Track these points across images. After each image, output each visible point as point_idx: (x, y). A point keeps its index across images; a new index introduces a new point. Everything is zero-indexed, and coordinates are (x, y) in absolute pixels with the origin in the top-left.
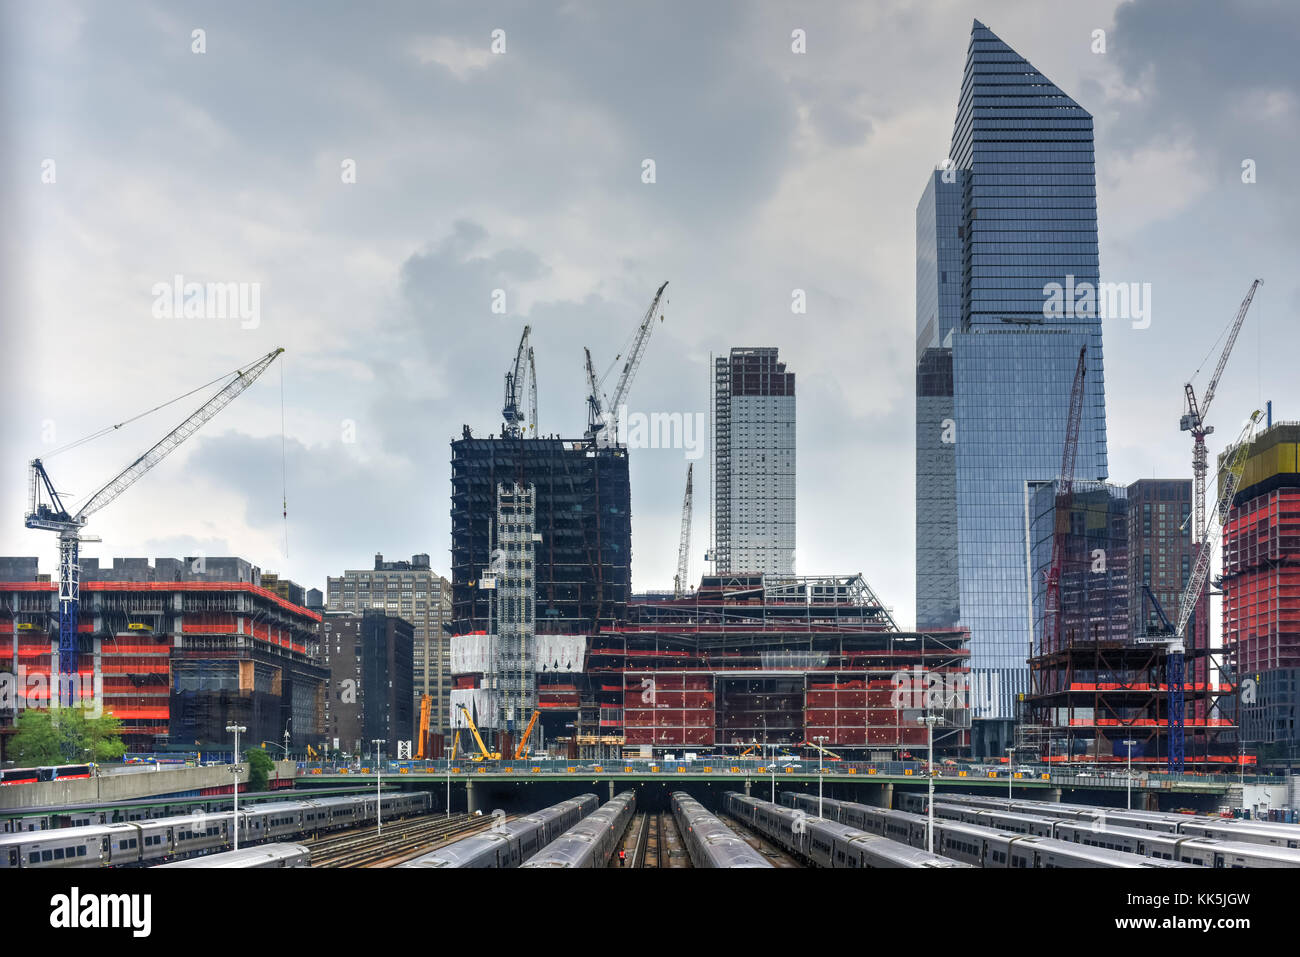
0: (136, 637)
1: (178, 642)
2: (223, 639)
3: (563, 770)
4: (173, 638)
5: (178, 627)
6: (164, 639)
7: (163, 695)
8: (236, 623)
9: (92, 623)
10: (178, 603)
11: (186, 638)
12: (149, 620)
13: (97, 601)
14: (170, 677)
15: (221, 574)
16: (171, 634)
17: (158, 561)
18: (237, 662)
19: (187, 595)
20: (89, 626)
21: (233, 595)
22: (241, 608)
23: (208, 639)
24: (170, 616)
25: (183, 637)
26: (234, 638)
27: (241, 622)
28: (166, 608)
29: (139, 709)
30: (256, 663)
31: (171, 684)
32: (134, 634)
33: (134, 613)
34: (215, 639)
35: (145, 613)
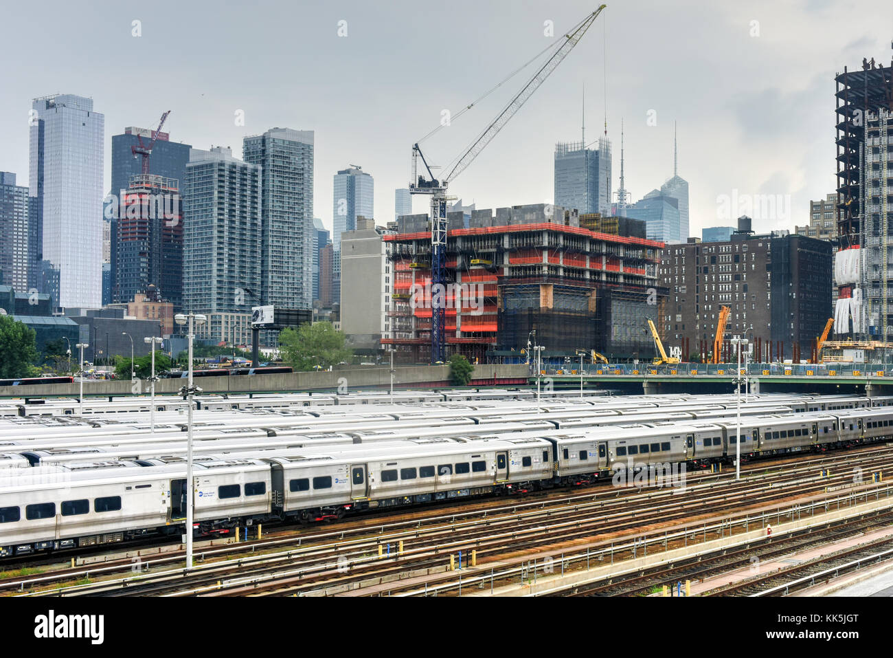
0: (482, 269)
1: (506, 272)
2: (534, 268)
3: (715, 372)
4: (503, 269)
5: (506, 260)
6: (496, 270)
7: (493, 313)
8: (541, 255)
9: (456, 261)
10: (506, 243)
11: (512, 269)
12: (488, 256)
13: (459, 244)
14: (499, 300)
15: (534, 217)
16: (502, 266)
17: (498, 210)
18: (538, 286)
19: (513, 236)
20: (454, 263)
21: (539, 234)
22: (546, 244)
23: (526, 268)
24: (501, 252)
25: (509, 268)
26: (540, 268)
27: (545, 254)
28: (498, 247)
29: (483, 324)
30: (555, 286)
31: (499, 304)
32: (480, 267)
33: (480, 251)
34: (529, 268)
35: (486, 251)
